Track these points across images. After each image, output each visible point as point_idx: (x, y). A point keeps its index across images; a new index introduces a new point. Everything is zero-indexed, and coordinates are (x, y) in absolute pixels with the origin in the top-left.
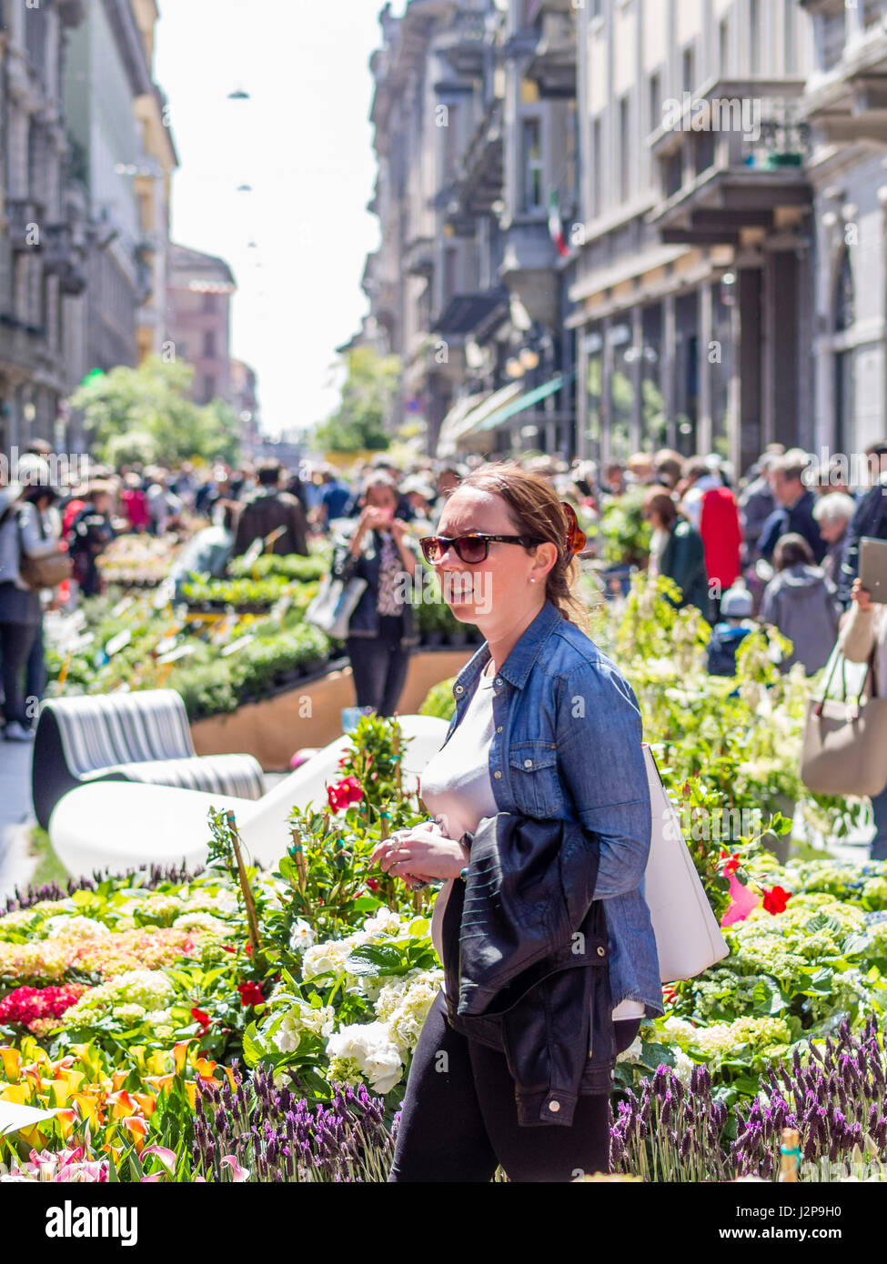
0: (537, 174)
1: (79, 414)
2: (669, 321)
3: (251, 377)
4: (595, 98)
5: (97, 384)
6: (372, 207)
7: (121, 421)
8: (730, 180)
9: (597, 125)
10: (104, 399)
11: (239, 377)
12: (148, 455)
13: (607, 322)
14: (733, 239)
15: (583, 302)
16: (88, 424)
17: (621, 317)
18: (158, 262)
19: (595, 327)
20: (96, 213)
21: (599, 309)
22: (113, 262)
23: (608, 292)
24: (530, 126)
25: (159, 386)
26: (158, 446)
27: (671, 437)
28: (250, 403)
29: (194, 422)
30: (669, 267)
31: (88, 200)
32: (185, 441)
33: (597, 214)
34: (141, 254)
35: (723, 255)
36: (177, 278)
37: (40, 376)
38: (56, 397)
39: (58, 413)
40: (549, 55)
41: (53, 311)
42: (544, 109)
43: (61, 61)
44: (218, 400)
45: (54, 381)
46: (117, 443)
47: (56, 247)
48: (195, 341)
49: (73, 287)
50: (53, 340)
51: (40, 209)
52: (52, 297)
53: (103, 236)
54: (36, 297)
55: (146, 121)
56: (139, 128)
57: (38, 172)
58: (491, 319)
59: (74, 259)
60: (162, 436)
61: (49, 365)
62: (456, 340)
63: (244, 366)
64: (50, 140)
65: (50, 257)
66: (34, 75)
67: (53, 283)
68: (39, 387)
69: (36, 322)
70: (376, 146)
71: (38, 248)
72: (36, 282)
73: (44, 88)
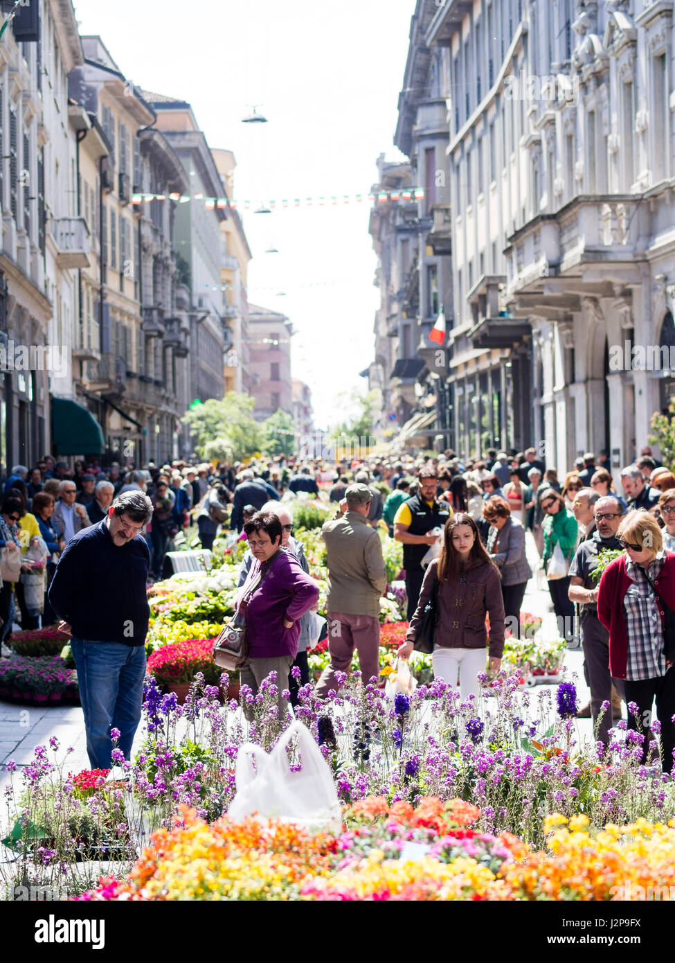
0: (435, 294)
1: (187, 427)
2: (490, 380)
3: (306, 390)
4: (459, 260)
5: (198, 408)
6: (376, 284)
7: (212, 432)
8: (491, 324)
9: (460, 273)
10: (201, 419)
11: (297, 391)
12: (229, 452)
13: (466, 381)
15: (456, 368)
16: (192, 433)
17: (471, 379)
18: (236, 325)
19: (461, 382)
20: (196, 303)
21: (461, 374)
22: (207, 330)
23: (466, 364)
24: (431, 269)
25: (234, 409)
26: (234, 447)
27: (492, 443)
28: (306, 411)
29: (256, 431)
30: (477, 359)
31: (190, 295)
32: (250, 442)
33: (461, 323)
34: (225, 322)
35: (507, 352)
36: (252, 329)
37: (163, 408)
38: (173, 419)
39: (174, 427)
40: (437, 233)
41: (170, 368)
42: (438, 260)
43: (172, 217)
44: (280, 411)
45: (171, 410)
46: (210, 445)
47: (171, 331)
48: (264, 372)
49: (181, 352)
50: (170, 385)
51: (161, 313)
52: (169, 360)
53: (201, 315)
54: (159, 361)
55: (228, 233)
56: (223, 238)
57: (159, 288)
58: (422, 371)
59: (182, 337)
60: (237, 440)
61: (168, 401)
62: (410, 380)
63: (301, 383)
64: (166, 267)
65: (167, 337)
66: (155, 231)
67: (170, 351)
68: (162, 414)
69: (160, 378)
70: (374, 248)
71: (160, 334)
72: (160, 352)
73: (162, 237)
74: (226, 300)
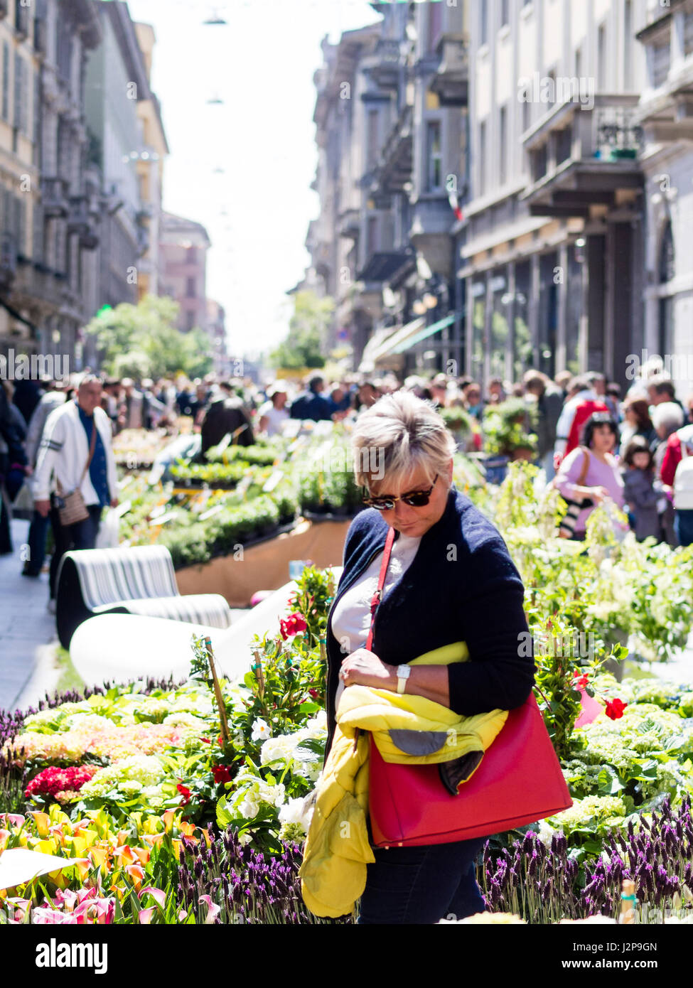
0: (438, 162)
1: (93, 338)
3: (221, 313)
4: (481, 106)
5: (106, 316)
6: (314, 186)
7: (124, 344)
8: (582, 169)
9: (483, 127)
10: (111, 328)
11: (212, 312)
12: (144, 369)
13: (490, 273)
14: (583, 213)
15: (471, 259)
16: (100, 346)
17: (499, 271)
18: (153, 225)
19: (480, 277)
20: (107, 188)
21: (483, 264)
22: (119, 225)
23: (490, 251)
24: (433, 126)
25: (153, 318)
26: (152, 363)
27: (536, 360)
28: (220, 331)
29: (179, 346)
30: (536, 233)
31: (101, 178)
32: (172, 360)
33: (482, 193)
34: (140, 219)
35: (576, 224)
36: (167, 238)
37: (64, 309)
38: (76, 325)
39: (77, 337)
40: (448, 74)
41: (74, 261)
42: (443, 114)
43: (82, 74)
44: (197, 329)
45: (74, 313)
46: (121, 360)
47: (77, 213)
48: (180, 285)
49: (89, 243)
50: (74, 282)
51: (66, 186)
52: (74, 251)
53: (112, 205)
54: (62, 250)
55: (145, 120)
56: (140, 125)
57: (64, 157)
58: (401, 271)
59: (91, 222)
60: (155, 355)
61: (71, 302)
62: (375, 286)
63: (216, 304)
64: (74, 133)
65: (72, 220)
66: (62, 84)
67: (75, 240)
68: (63, 318)
69: (62, 269)
70: (317, 140)
71: (64, 214)
72: (62, 239)
73: (69, 94)
74: (141, 196)
